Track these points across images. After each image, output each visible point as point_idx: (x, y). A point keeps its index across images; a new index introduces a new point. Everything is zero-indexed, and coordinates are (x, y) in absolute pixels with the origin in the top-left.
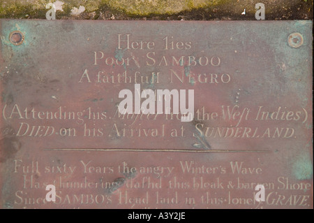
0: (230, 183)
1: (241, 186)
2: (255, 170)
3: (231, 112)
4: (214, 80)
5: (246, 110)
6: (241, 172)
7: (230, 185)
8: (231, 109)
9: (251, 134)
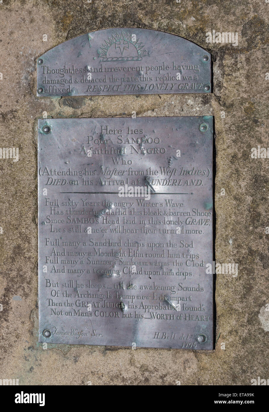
1: (172, 214)
3: (166, 170)
4: (157, 152)
5: (175, 170)
6: (172, 206)
9: (178, 184)
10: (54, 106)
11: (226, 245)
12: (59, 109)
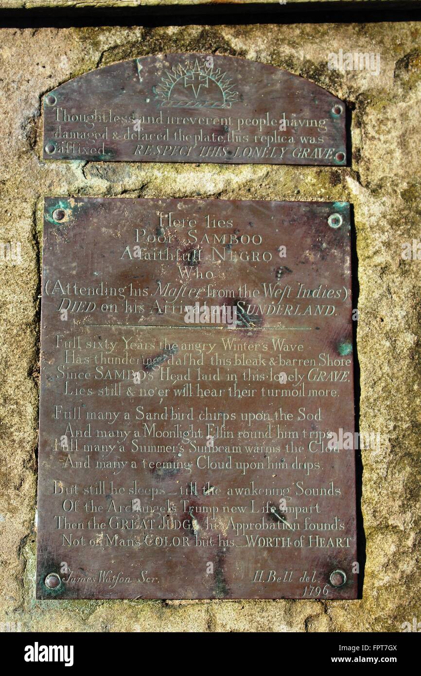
0: (272, 359)
1: (283, 363)
2: (297, 347)
3: (272, 289)
4: (256, 259)
5: (288, 288)
6: (282, 350)
7: (272, 361)
8: (272, 287)
9: (293, 312)
10: (73, 175)
11: (375, 416)
12: (82, 181)
